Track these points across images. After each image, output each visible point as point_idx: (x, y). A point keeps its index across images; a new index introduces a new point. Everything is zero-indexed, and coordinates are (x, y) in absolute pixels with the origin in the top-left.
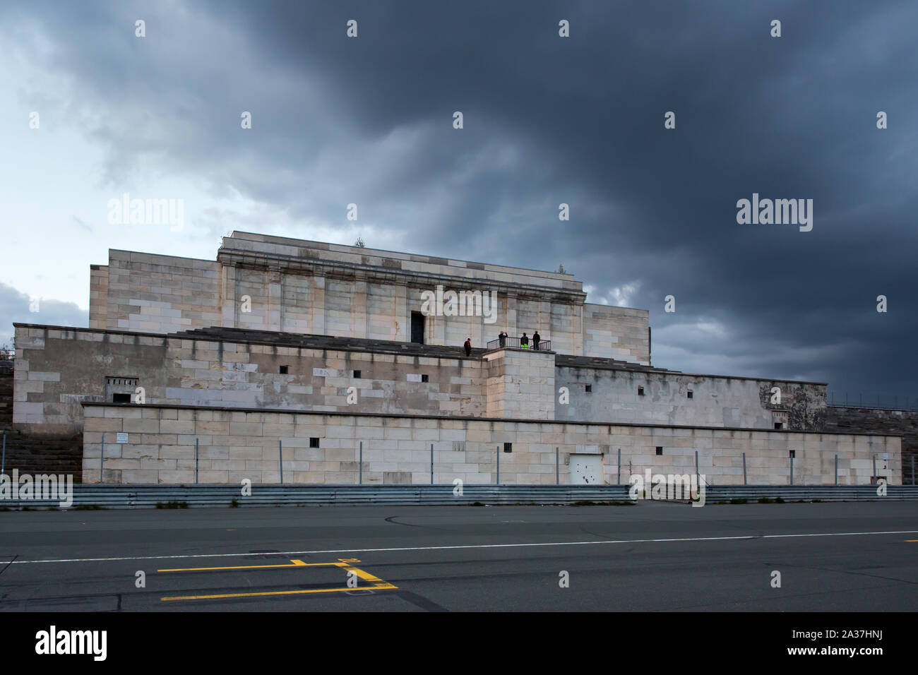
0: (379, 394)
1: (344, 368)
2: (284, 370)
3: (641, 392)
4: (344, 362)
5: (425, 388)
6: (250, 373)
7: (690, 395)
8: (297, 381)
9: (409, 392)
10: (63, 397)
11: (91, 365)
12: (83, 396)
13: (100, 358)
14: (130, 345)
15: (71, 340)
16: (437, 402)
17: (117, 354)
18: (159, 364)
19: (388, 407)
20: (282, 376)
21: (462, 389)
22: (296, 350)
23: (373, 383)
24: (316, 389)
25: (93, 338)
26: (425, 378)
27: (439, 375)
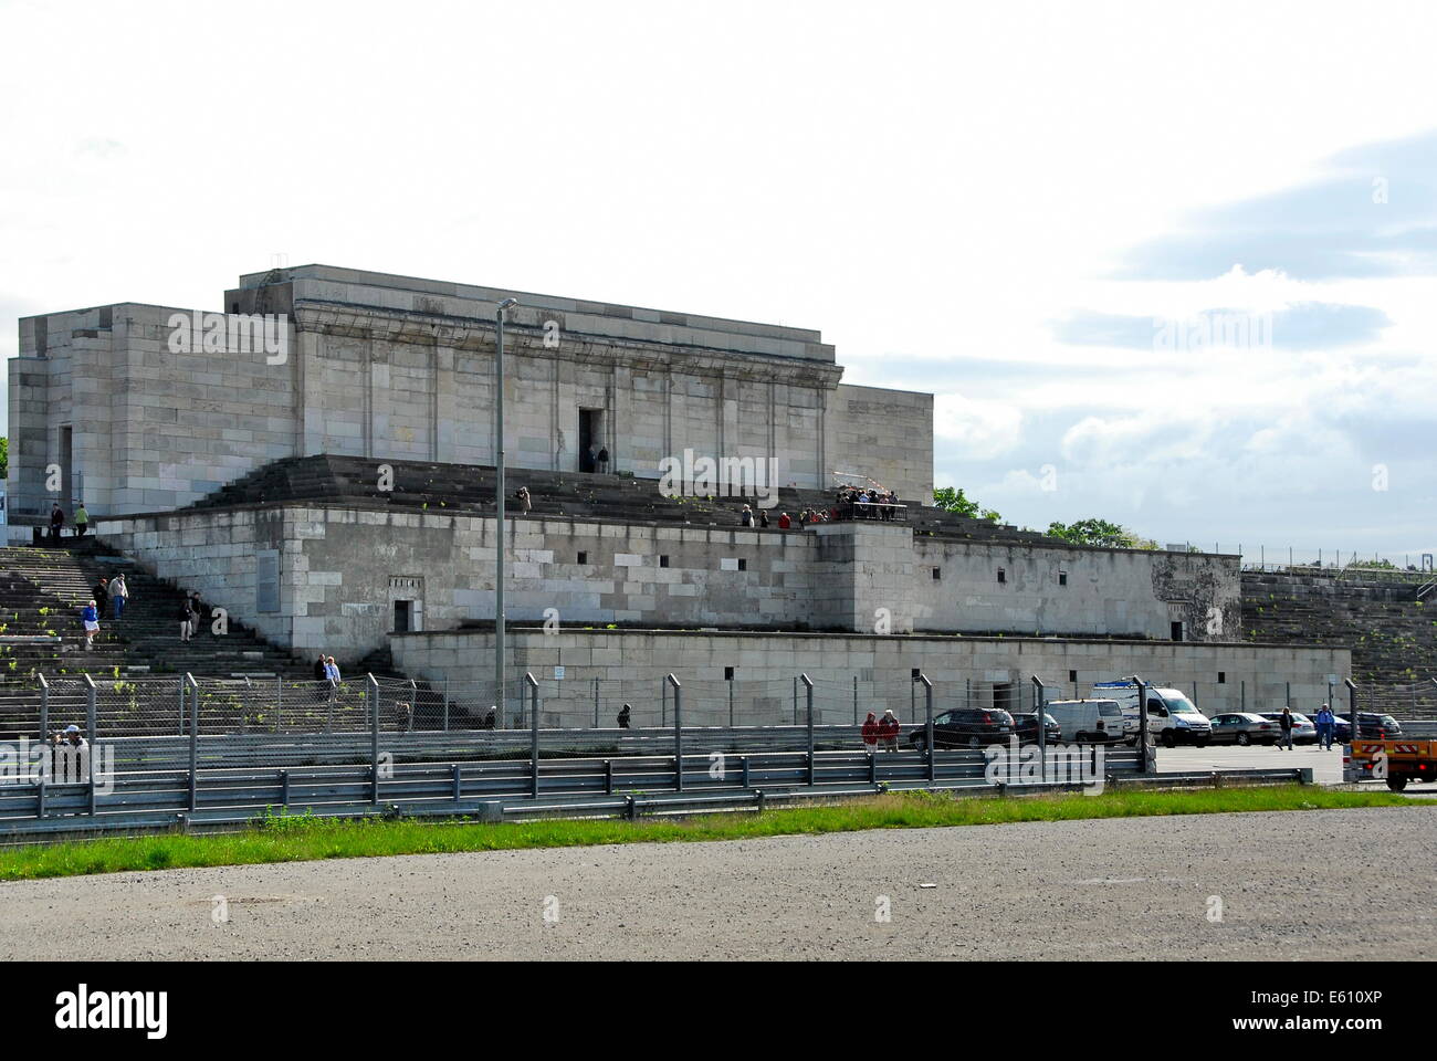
0: (690, 590)
1: (649, 553)
2: (582, 558)
3: (1001, 577)
4: (650, 542)
5: (743, 579)
6: (545, 564)
7: (1063, 580)
8: (597, 575)
9: (723, 587)
10: (346, 608)
11: (373, 561)
12: (366, 605)
13: (382, 549)
14: (415, 528)
15: (352, 524)
16: (755, 601)
17: (401, 542)
18: (445, 556)
19: (700, 610)
20: (580, 568)
21: (786, 579)
22: (596, 526)
23: (683, 575)
24: (619, 585)
25: (376, 520)
26: (742, 565)
27: (758, 559)
